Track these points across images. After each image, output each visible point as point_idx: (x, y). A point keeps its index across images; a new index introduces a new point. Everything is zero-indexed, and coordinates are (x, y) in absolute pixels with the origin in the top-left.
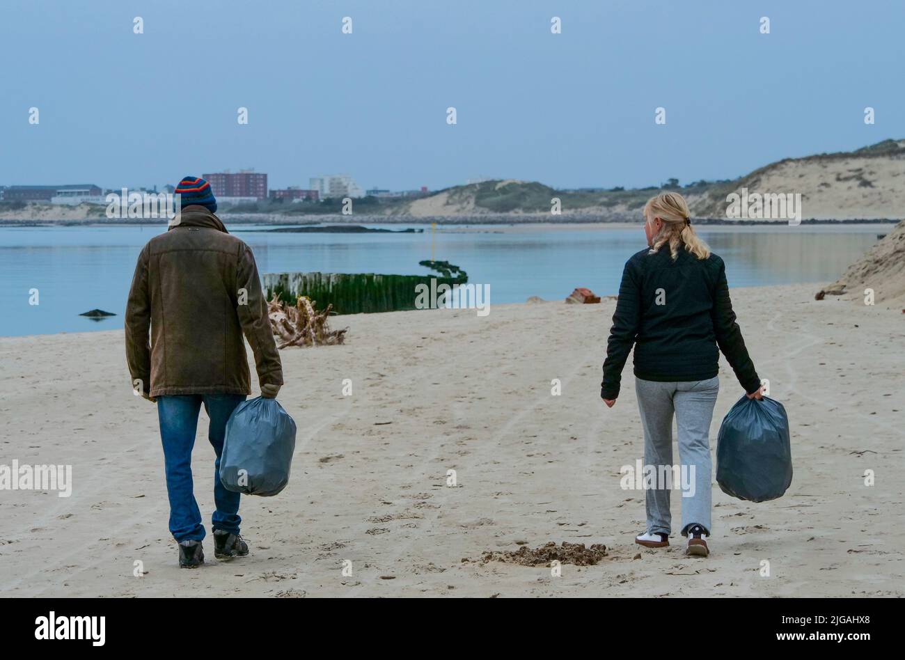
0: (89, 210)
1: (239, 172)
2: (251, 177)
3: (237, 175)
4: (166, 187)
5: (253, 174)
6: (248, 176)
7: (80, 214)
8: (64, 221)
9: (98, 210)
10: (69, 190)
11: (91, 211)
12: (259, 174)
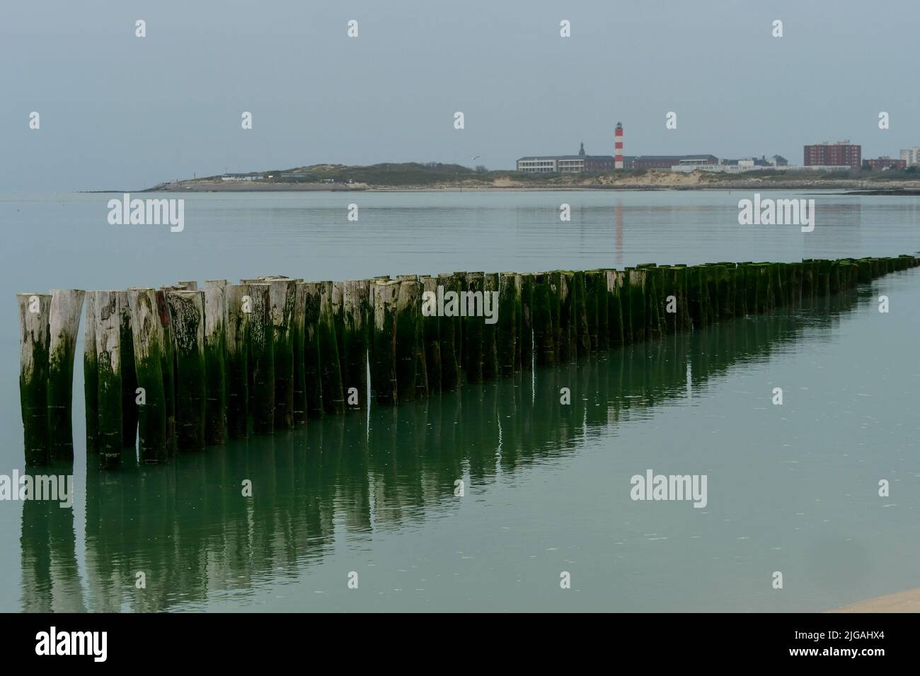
0: (701, 177)
1: (836, 143)
2: (847, 148)
3: (835, 146)
4: (775, 157)
5: (847, 146)
6: (844, 147)
7: (693, 180)
8: (679, 186)
9: (708, 177)
10: (688, 160)
11: (702, 178)
12: (853, 146)
